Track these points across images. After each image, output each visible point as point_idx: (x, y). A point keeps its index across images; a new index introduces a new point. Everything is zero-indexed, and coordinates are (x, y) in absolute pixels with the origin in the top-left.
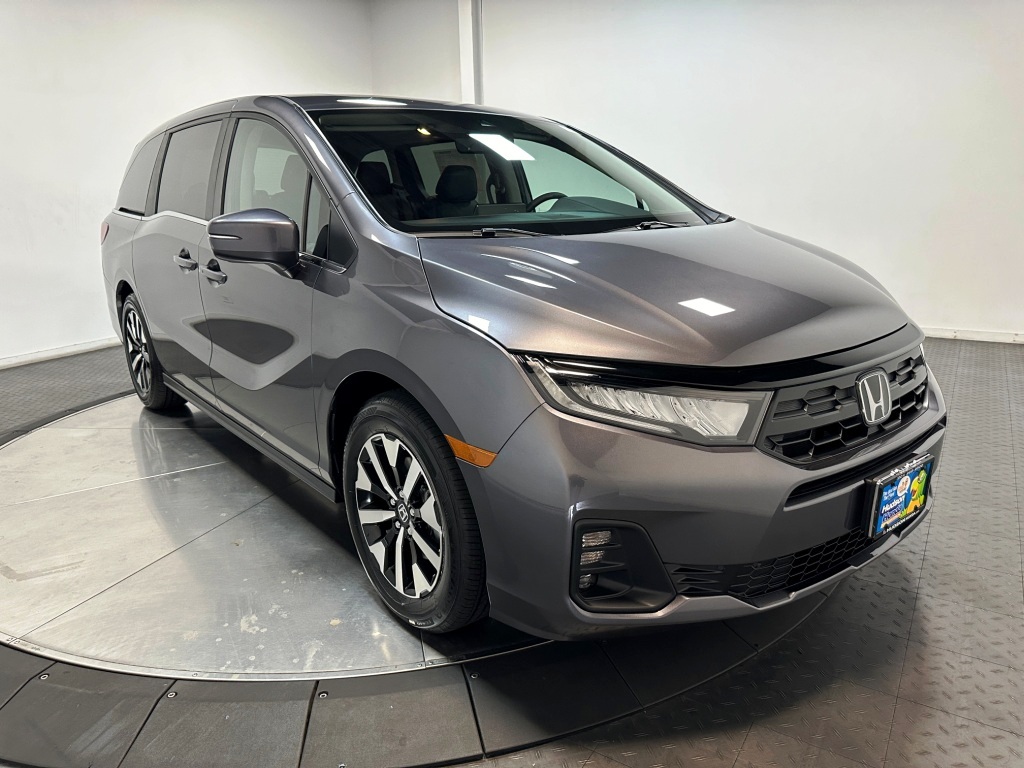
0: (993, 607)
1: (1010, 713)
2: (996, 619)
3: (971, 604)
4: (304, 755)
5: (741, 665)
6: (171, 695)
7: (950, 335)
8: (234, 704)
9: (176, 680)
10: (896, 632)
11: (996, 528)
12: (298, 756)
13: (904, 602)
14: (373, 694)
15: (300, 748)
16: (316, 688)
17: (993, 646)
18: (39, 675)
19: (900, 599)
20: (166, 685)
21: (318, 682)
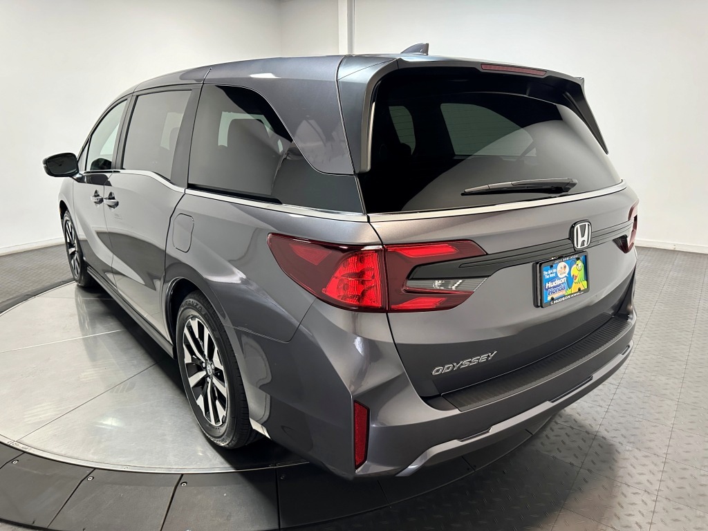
0: (646, 448)
1: (637, 523)
2: (646, 456)
3: (631, 445)
4: (166, 523)
5: (462, 479)
6: (90, 479)
7: (671, 248)
8: (127, 487)
9: (95, 468)
10: (573, 462)
11: (664, 392)
12: (162, 522)
13: (585, 441)
14: (215, 486)
15: (164, 518)
16: (180, 479)
17: (638, 476)
18: (13, 460)
19: (583, 439)
20: (88, 472)
21: (182, 475)
